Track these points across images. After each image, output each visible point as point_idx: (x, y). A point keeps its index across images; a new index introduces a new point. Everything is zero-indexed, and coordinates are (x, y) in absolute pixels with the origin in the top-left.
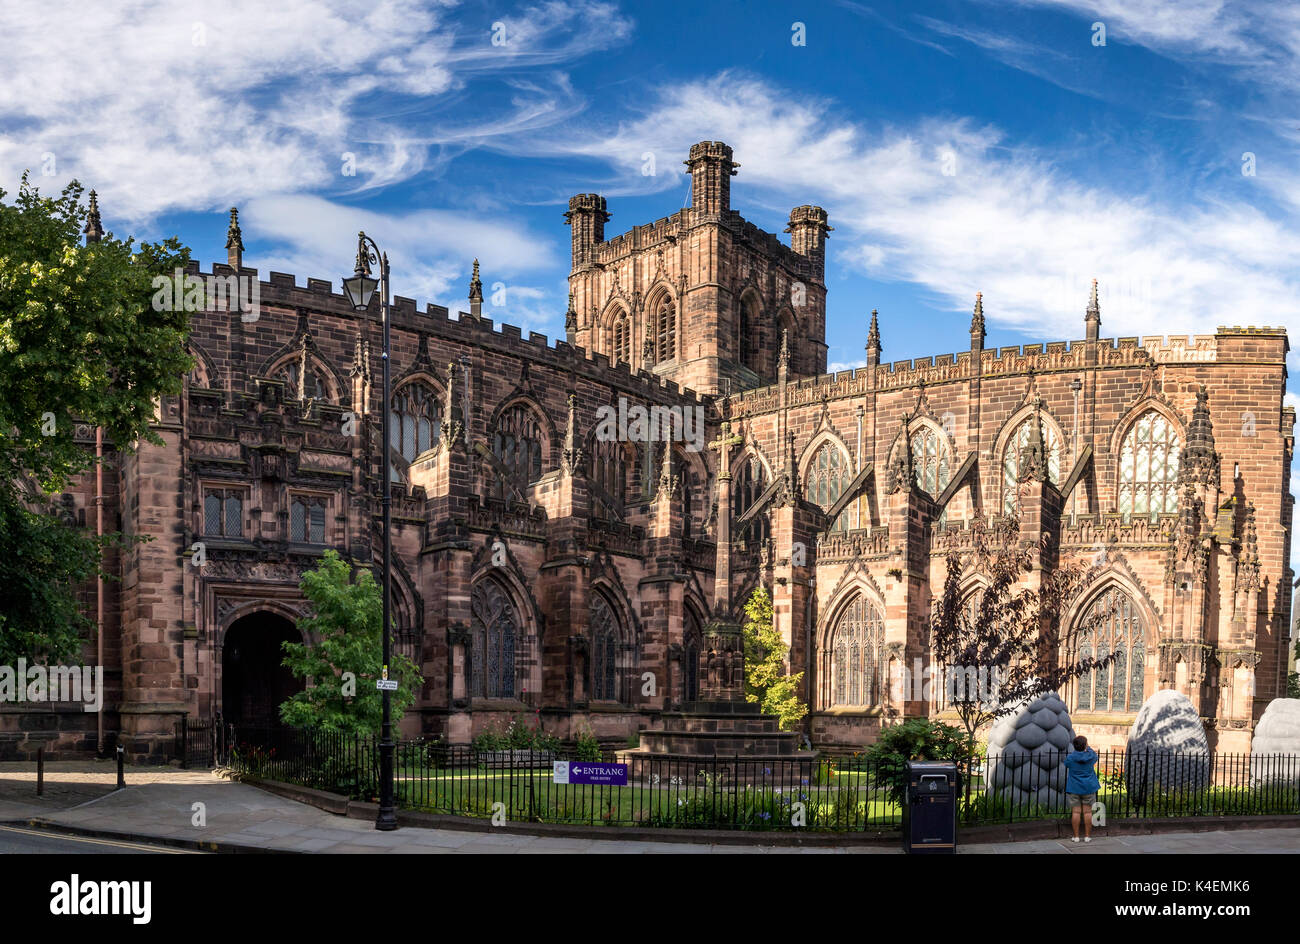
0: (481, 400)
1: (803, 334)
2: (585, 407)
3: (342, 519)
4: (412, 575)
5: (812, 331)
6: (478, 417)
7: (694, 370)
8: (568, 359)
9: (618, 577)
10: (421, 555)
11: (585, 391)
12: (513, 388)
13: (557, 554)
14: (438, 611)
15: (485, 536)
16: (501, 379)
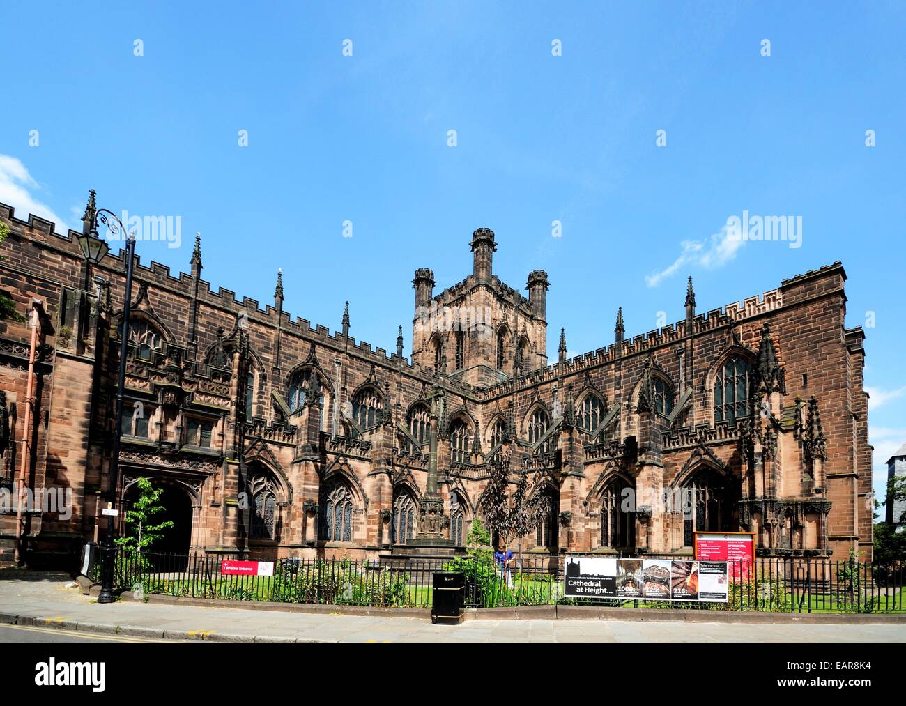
0: (345, 384)
1: (534, 351)
2: (406, 392)
3: (222, 435)
4: (286, 474)
5: (538, 348)
6: (344, 393)
7: (471, 373)
8: (398, 364)
9: (414, 481)
10: (293, 463)
11: (407, 383)
12: (366, 379)
13: (376, 467)
14: (299, 493)
15: (334, 456)
16: (358, 373)
